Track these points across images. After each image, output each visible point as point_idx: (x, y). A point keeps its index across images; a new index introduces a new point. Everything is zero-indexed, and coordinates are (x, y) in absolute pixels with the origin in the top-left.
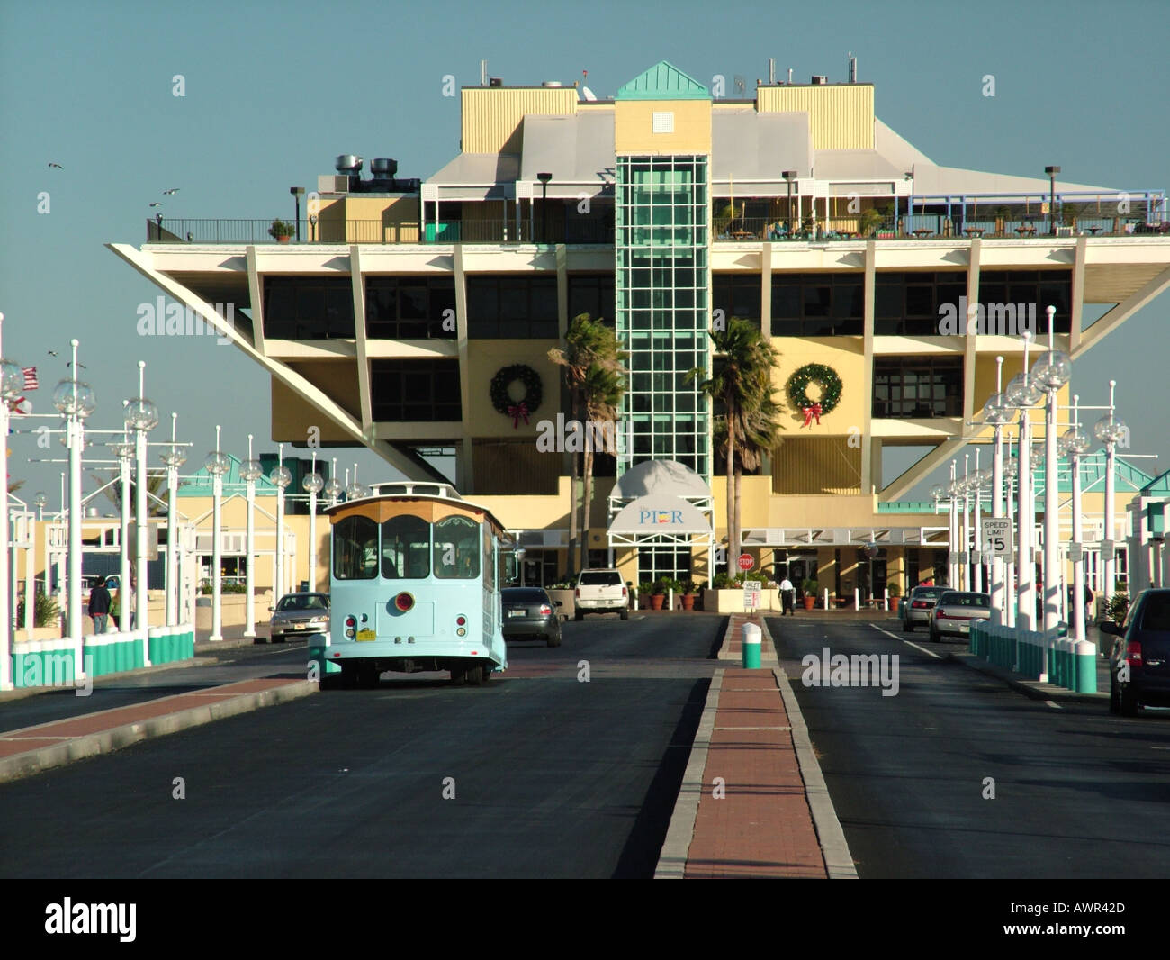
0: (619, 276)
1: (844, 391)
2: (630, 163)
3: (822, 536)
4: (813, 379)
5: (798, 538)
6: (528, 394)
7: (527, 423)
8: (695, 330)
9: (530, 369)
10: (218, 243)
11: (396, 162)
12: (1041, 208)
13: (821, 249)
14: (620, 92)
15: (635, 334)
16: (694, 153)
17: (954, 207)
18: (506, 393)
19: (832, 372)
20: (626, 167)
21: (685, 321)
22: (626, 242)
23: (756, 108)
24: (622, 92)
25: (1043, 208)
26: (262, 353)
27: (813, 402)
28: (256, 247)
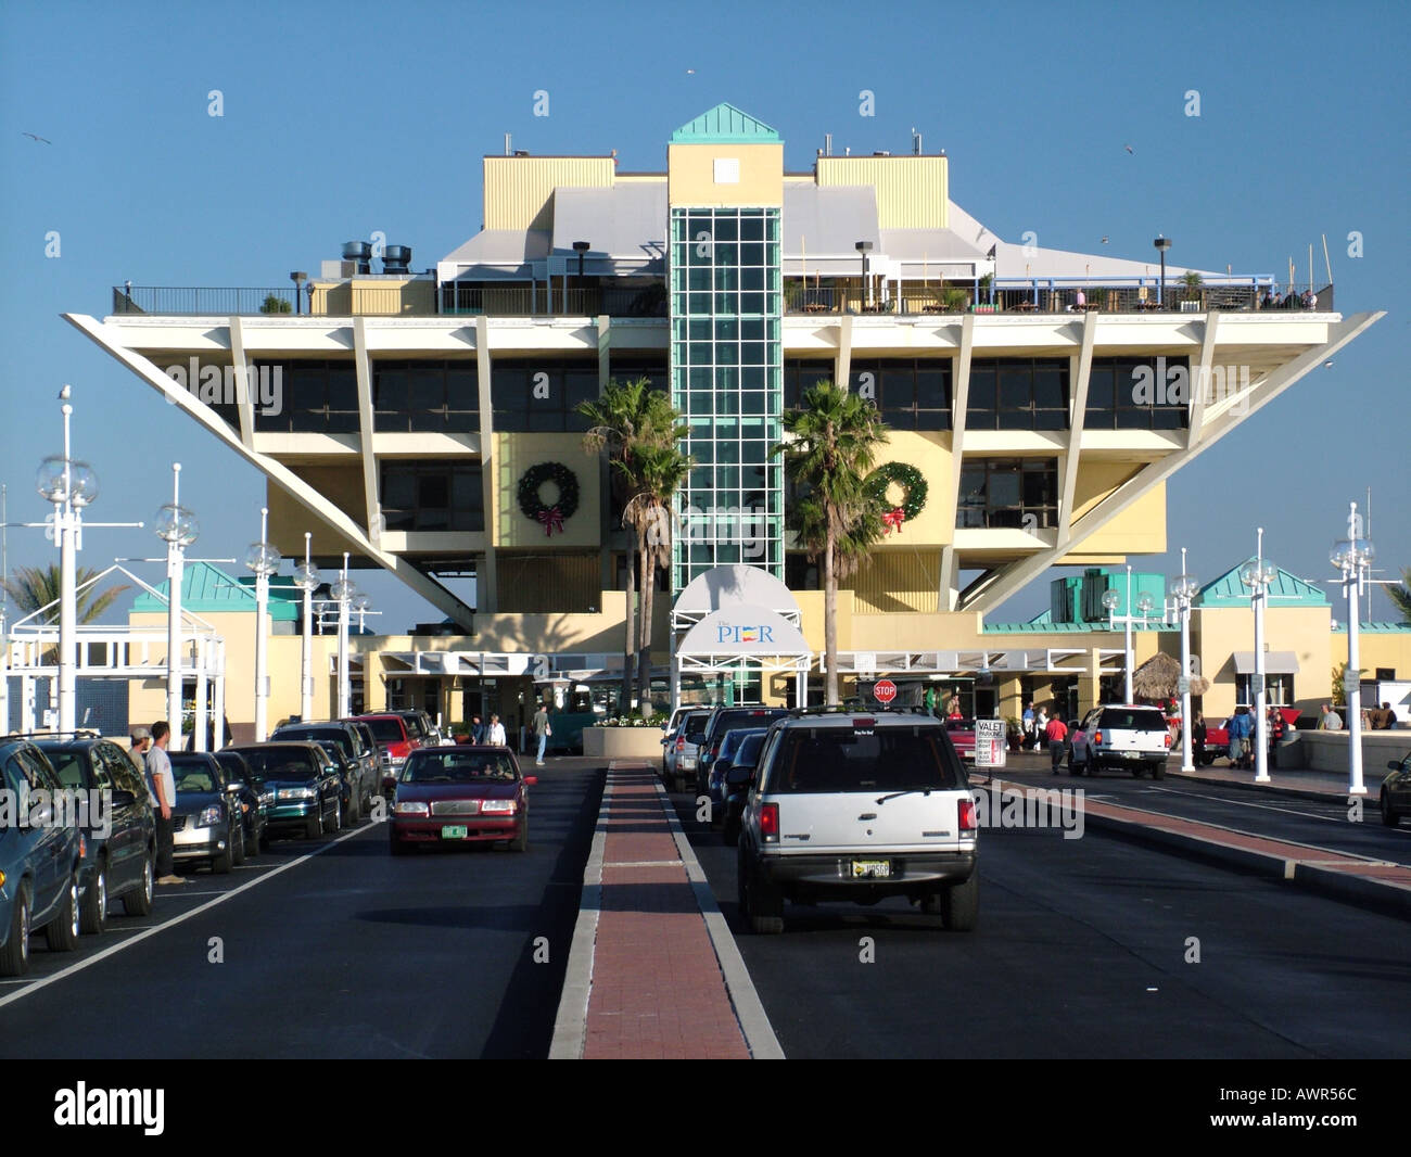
0: (674, 350)
1: (929, 495)
2: (687, 217)
3: (921, 660)
4: (894, 479)
5: (891, 663)
6: (563, 497)
7: (561, 530)
8: (766, 415)
9: (565, 468)
10: (197, 315)
11: (410, 249)
12: (1138, 295)
13: (909, 324)
14: (675, 134)
15: (694, 421)
16: (765, 206)
17: (1042, 292)
18: (537, 496)
19: (916, 473)
20: (683, 222)
21: (754, 405)
22: (683, 311)
23: (816, 181)
24: (676, 135)
25: (1141, 294)
26: (251, 448)
27: (893, 506)
28: (242, 319)
